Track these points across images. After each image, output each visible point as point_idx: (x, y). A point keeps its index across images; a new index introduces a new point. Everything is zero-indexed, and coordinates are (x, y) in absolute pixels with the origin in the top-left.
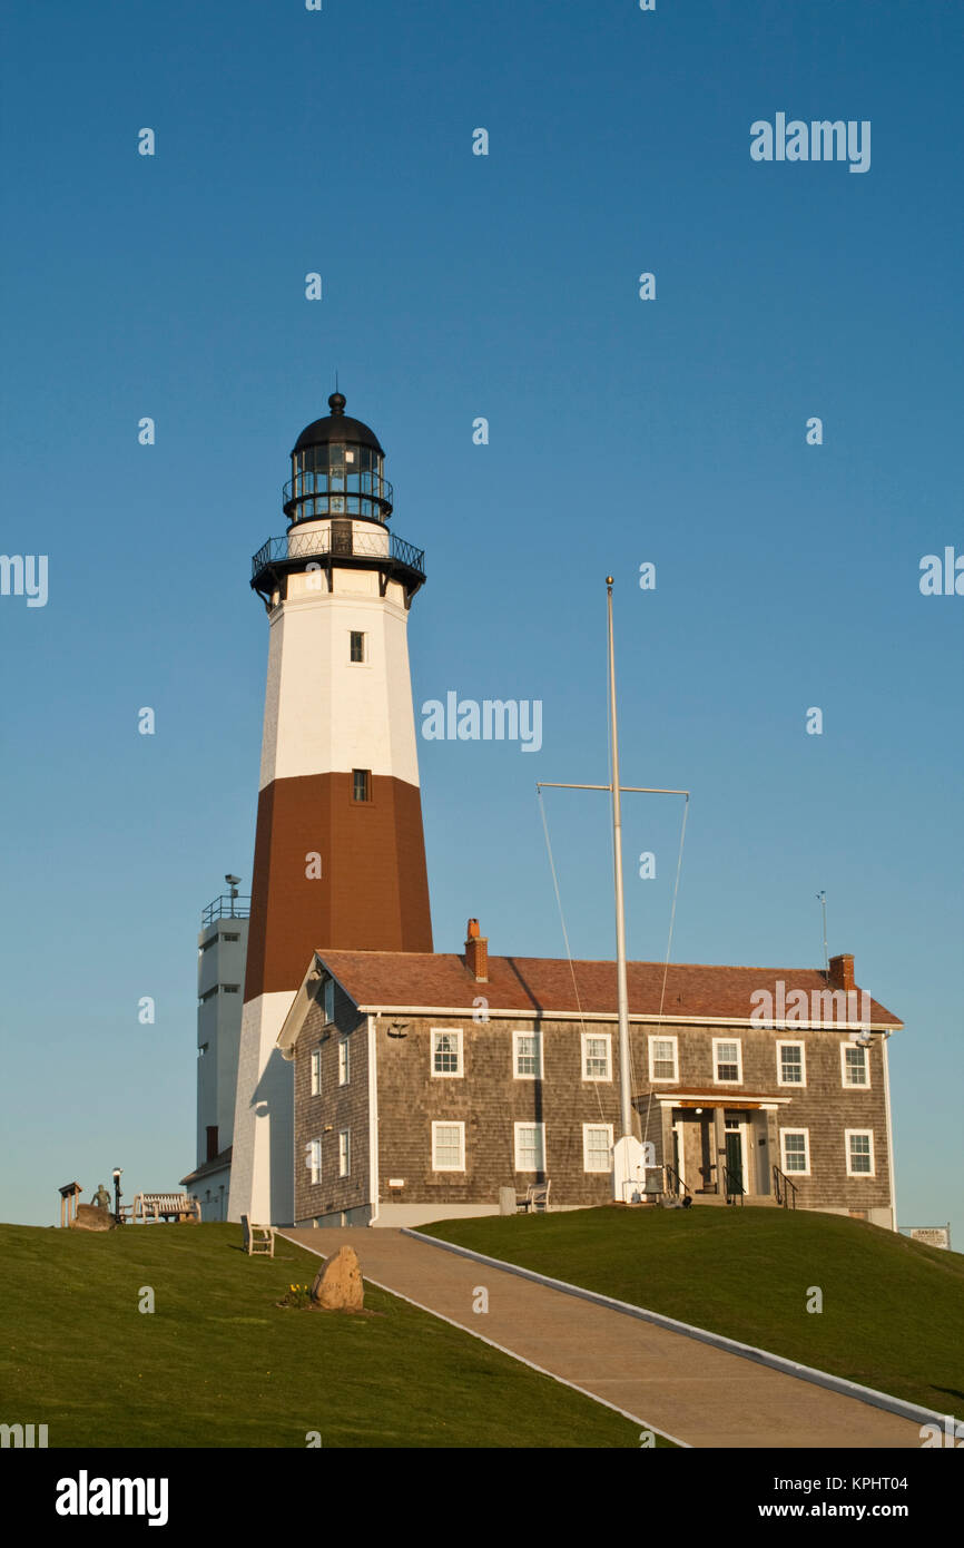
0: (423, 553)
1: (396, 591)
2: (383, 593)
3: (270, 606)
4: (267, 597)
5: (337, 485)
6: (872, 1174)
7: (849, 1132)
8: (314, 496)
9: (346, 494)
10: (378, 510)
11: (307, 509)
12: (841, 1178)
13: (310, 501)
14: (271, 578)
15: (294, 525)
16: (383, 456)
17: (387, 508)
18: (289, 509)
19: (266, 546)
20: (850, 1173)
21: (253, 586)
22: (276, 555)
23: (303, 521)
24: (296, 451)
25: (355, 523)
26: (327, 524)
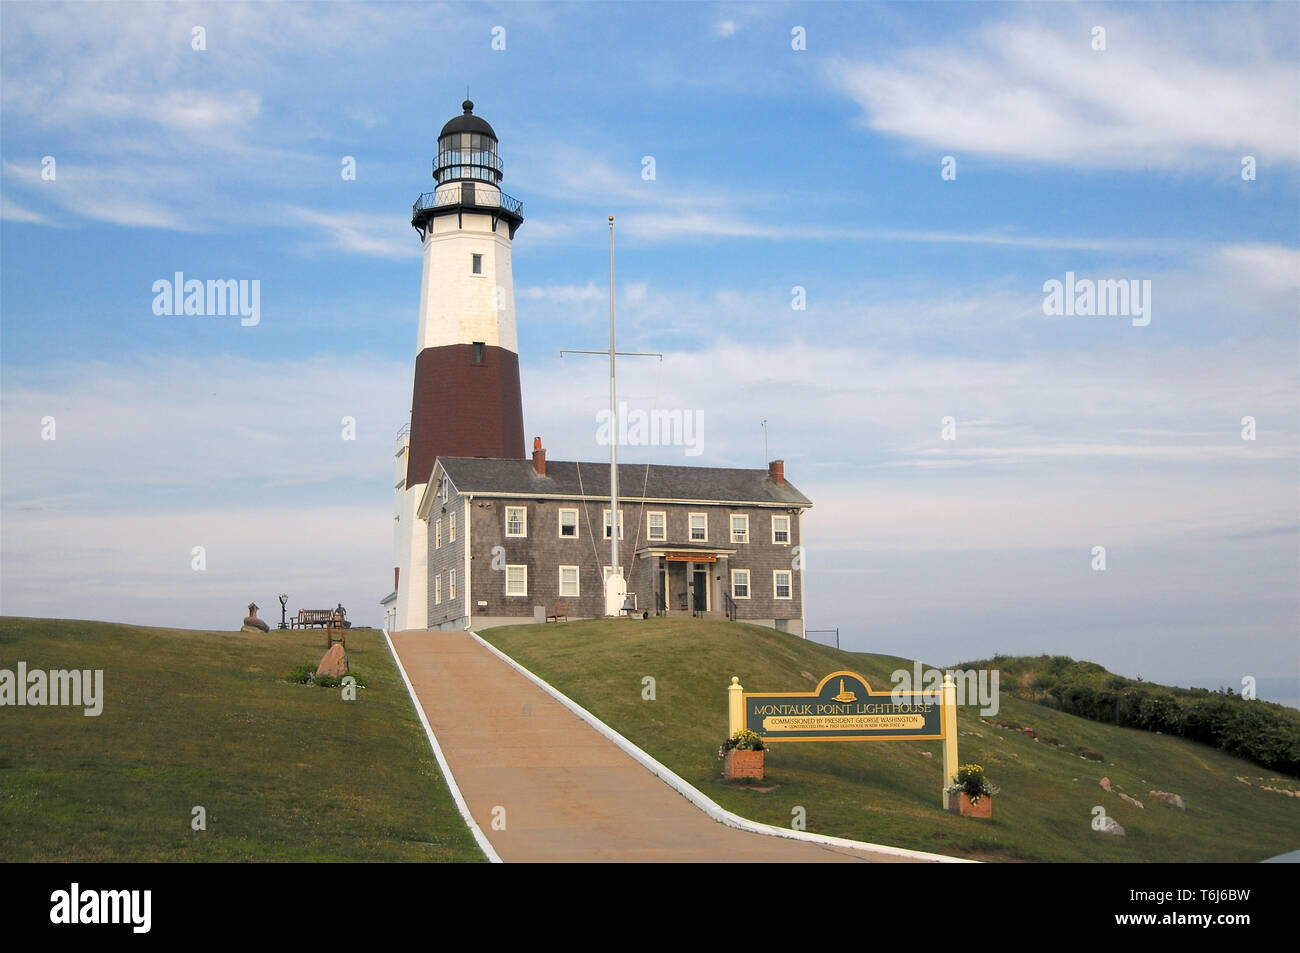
0: (521, 204)
1: (503, 229)
2: (494, 230)
3: (423, 239)
4: (422, 231)
5: (466, 160)
6: (790, 597)
7: (775, 572)
8: (451, 167)
9: (471, 166)
10: (492, 178)
11: (447, 175)
12: (771, 600)
13: (449, 170)
14: (424, 219)
15: (440, 185)
16: (497, 141)
17: (499, 175)
18: (436, 175)
19: (420, 199)
20: (775, 597)
21: (413, 224)
22: (426, 205)
23: (445, 182)
24: (439, 139)
25: (477, 184)
26: (459, 184)
